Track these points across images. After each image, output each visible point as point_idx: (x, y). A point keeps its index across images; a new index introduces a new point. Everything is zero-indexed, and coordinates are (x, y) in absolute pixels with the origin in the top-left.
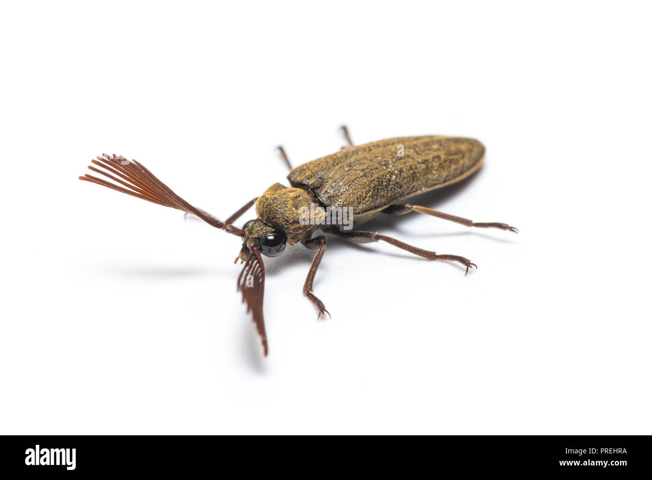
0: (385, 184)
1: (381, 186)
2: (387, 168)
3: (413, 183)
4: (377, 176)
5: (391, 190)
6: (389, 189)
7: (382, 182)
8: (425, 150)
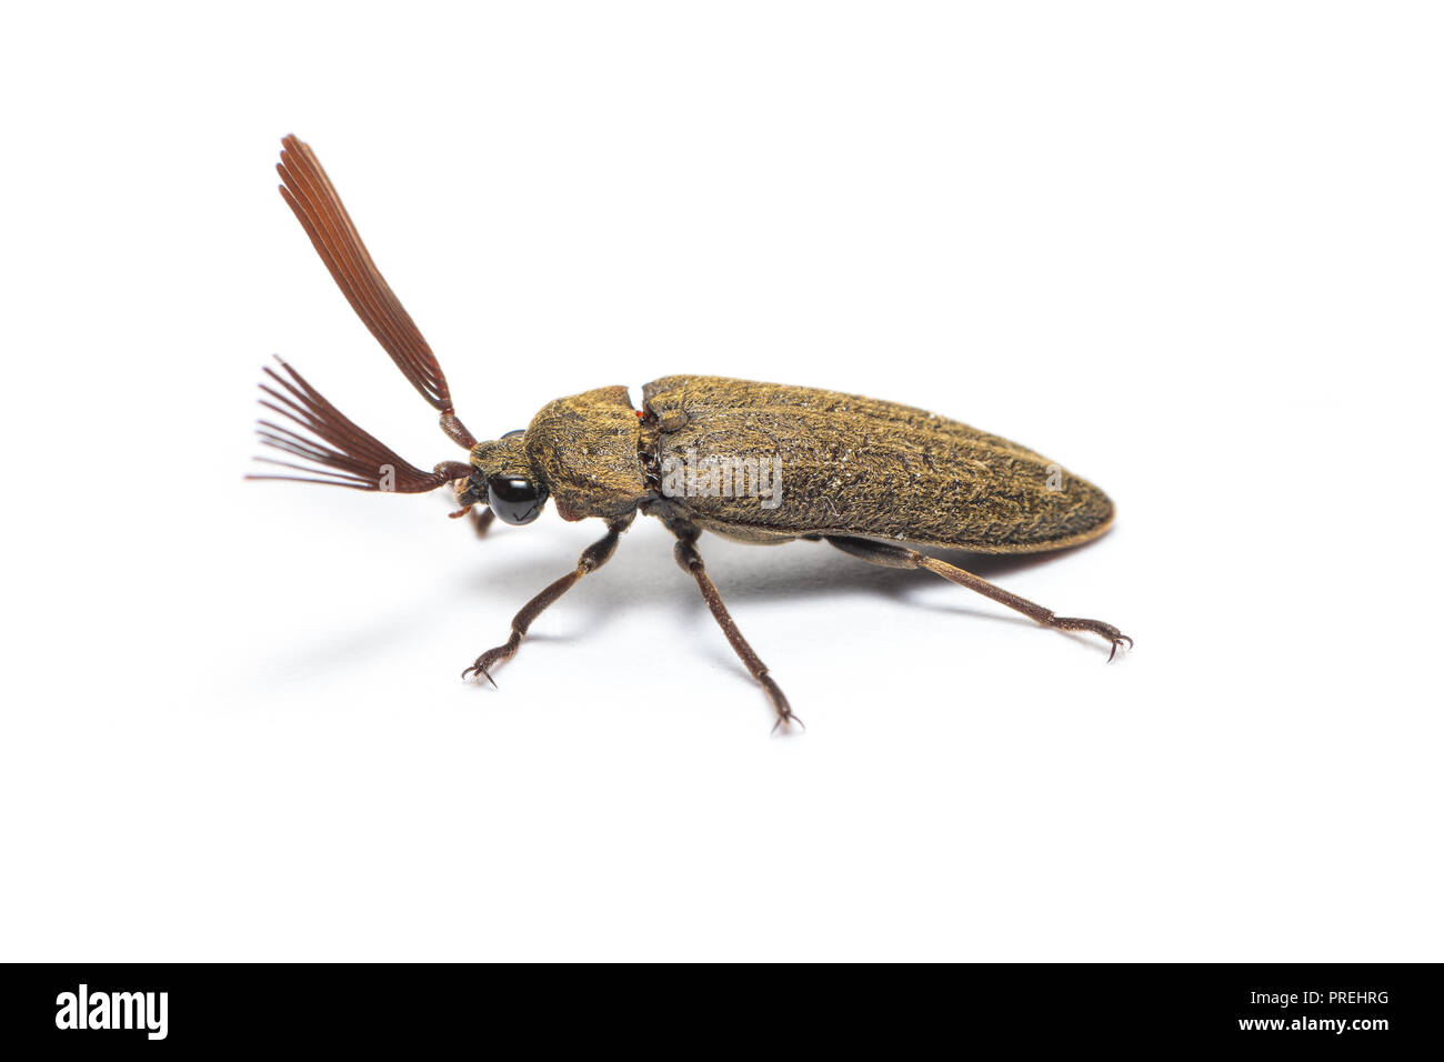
0: (809, 487)
1: (800, 487)
2: (834, 459)
3: (875, 513)
4: (800, 463)
5: (819, 505)
6: (816, 500)
7: (806, 481)
8: (948, 461)
